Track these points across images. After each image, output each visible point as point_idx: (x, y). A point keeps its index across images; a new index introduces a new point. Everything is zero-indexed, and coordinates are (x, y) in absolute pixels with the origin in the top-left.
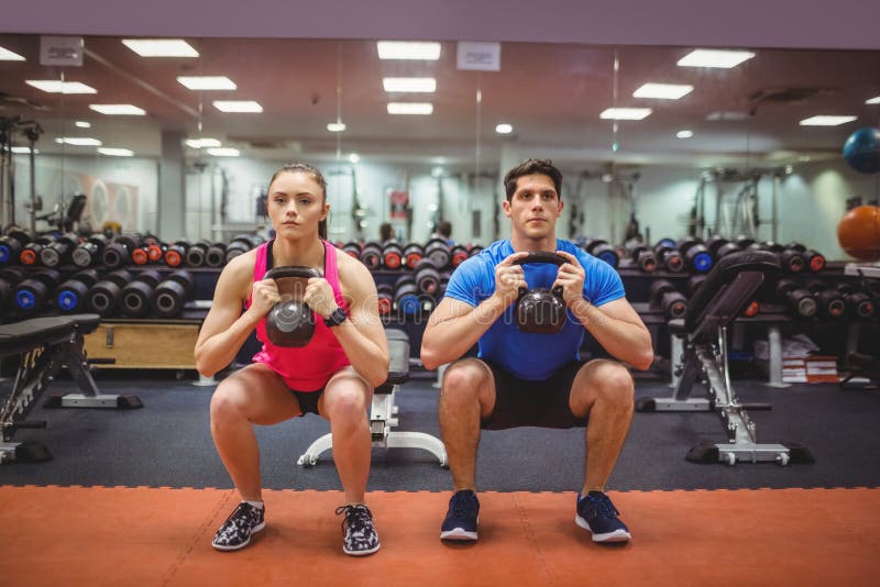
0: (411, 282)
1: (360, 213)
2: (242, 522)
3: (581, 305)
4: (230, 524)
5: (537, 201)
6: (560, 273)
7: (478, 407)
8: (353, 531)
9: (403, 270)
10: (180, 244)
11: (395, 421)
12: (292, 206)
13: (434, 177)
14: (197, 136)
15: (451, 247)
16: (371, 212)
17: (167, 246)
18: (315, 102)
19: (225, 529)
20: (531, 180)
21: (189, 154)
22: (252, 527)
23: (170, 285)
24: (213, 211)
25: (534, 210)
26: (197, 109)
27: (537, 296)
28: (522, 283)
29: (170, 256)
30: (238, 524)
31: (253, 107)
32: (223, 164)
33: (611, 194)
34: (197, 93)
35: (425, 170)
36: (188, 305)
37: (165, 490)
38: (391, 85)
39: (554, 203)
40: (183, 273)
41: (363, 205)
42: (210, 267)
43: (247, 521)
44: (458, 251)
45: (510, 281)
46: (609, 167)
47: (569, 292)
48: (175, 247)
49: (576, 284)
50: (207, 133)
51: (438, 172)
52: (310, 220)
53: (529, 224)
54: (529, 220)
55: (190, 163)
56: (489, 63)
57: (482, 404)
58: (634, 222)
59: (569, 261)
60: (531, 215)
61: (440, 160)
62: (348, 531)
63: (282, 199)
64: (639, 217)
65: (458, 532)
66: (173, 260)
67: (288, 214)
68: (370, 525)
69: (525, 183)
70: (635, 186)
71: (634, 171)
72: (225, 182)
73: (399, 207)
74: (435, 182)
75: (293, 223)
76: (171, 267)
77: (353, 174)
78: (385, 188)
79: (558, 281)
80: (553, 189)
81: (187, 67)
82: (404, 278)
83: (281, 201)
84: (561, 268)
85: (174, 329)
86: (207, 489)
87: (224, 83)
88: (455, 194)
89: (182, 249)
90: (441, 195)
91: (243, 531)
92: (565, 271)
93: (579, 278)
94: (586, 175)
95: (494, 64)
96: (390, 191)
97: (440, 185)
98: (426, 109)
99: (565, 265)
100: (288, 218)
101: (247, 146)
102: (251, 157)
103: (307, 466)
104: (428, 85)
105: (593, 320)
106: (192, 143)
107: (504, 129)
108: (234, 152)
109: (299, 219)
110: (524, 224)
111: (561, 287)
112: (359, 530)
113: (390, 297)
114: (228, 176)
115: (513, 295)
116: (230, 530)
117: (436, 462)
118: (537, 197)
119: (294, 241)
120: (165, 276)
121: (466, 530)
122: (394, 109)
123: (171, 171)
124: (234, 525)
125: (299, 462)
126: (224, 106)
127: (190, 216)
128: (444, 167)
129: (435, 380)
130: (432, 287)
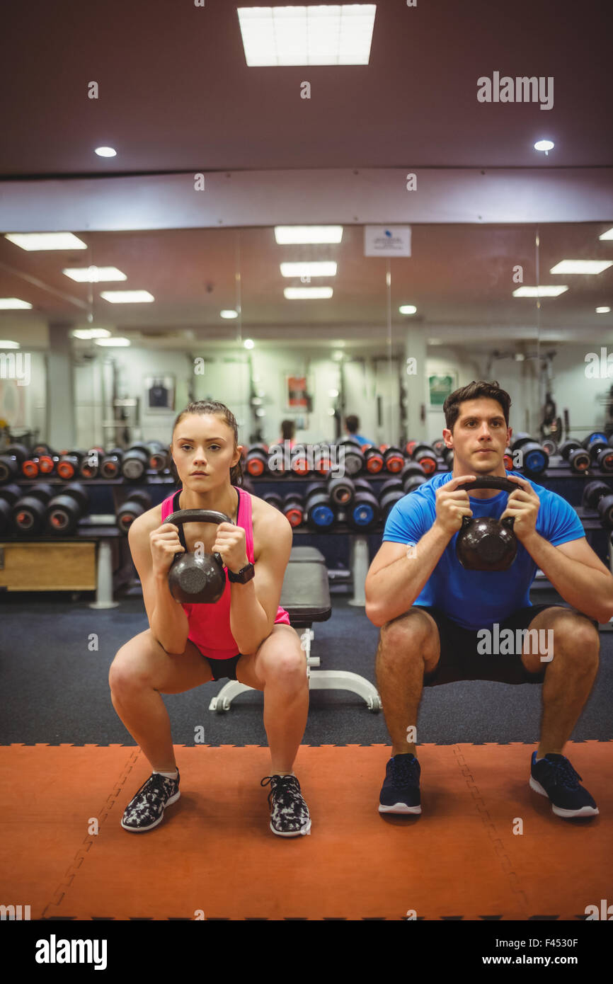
0: (323, 490)
1: (257, 402)
2: (154, 796)
3: (533, 540)
4: (140, 800)
5: (484, 430)
6: (511, 501)
7: (422, 664)
8: (281, 807)
9: (313, 477)
10: (72, 454)
11: (316, 661)
12: (199, 454)
13: (336, 362)
14: (87, 326)
15: (364, 449)
16: (268, 400)
17: (59, 456)
18: (209, 289)
19: (134, 806)
20: (476, 405)
21: (77, 344)
22: (165, 802)
23: (64, 500)
24: (104, 404)
25: (482, 439)
26: (86, 300)
27: (482, 528)
28: (467, 511)
29: (63, 468)
30: (149, 800)
31: (144, 297)
32: (113, 354)
33: (524, 374)
34: (85, 285)
35: (324, 354)
36: (83, 521)
37: (66, 747)
38: (289, 269)
39: (503, 430)
40: (76, 486)
41: (261, 392)
42: (104, 478)
43: (159, 795)
44: (372, 455)
45: (453, 508)
46: (522, 345)
47: (522, 524)
48: (67, 459)
49: (530, 514)
50: (95, 325)
51: (339, 356)
52: (219, 468)
53: (475, 456)
54: (476, 451)
55: (78, 354)
56: (400, 248)
57: (426, 662)
58: (550, 402)
59: (522, 488)
60: (477, 444)
61: (340, 343)
62: (276, 806)
63: (188, 445)
64: (555, 397)
65: (400, 807)
66: (66, 472)
67: (196, 463)
68: (300, 799)
69: (469, 409)
70: (550, 365)
71: (550, 349)
72: (116, 373)
73: (299, 395)
74: (337, 367)
75: (202, 473)
76: (63, 479)
77: (249, 361)
78: (284, 374)
79: (509, 511)
80: (501, 415)
81: (75, 259)
82: (314, 486)
83: (187, 447)
84: (512, 495)
85: (69, 548)
86: (112, 746)
87: (114, 274)
88: (358, 378)
89: (74, 460)
90: (343, 381)
91: (155, 808)
92: (518, 498)
93: (533, 507)
94: (496, 354)
95: (405, 250)
96: (287, 377)
97: (342, 370)
98: (326, 293)
99: (517, 491)
100: (195, 469)
101: (138, 337)
102: (141, 346)
103: (220, 712)
104: (329, 269)
105: (548, 557)
106: (81, 334)
107: (408, 310)
108: (123, 342)
109: (208, 469)
110: (469, 457)
111: (513, 518)
112: (288, 806)
113: (299, 508)
114: (118, 365)
115: (457, 523)
116: (141, 806)
117: (362, 704)
118: (484, 424)
119: (203, 494)
120: (59, 490)
121: (410, 805)
122: (291, 294)
123: (59, 364)
124: (145, 802)
125: (212, 707)
126: (112, 297)
127: (80, 410)
128: (345, 350)
129: (351, 595)
130: (345, 497)
